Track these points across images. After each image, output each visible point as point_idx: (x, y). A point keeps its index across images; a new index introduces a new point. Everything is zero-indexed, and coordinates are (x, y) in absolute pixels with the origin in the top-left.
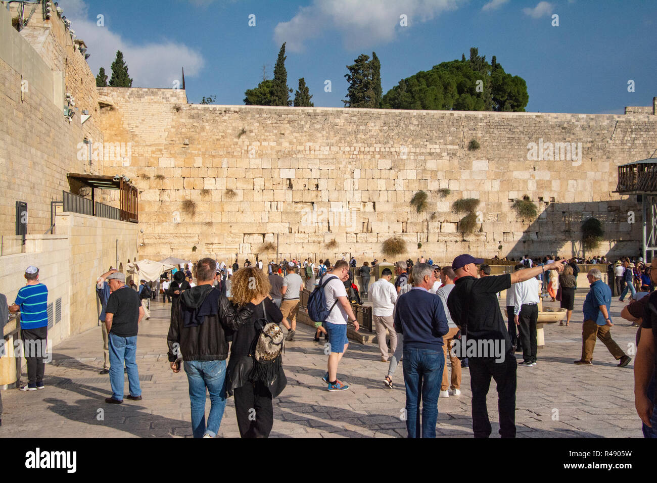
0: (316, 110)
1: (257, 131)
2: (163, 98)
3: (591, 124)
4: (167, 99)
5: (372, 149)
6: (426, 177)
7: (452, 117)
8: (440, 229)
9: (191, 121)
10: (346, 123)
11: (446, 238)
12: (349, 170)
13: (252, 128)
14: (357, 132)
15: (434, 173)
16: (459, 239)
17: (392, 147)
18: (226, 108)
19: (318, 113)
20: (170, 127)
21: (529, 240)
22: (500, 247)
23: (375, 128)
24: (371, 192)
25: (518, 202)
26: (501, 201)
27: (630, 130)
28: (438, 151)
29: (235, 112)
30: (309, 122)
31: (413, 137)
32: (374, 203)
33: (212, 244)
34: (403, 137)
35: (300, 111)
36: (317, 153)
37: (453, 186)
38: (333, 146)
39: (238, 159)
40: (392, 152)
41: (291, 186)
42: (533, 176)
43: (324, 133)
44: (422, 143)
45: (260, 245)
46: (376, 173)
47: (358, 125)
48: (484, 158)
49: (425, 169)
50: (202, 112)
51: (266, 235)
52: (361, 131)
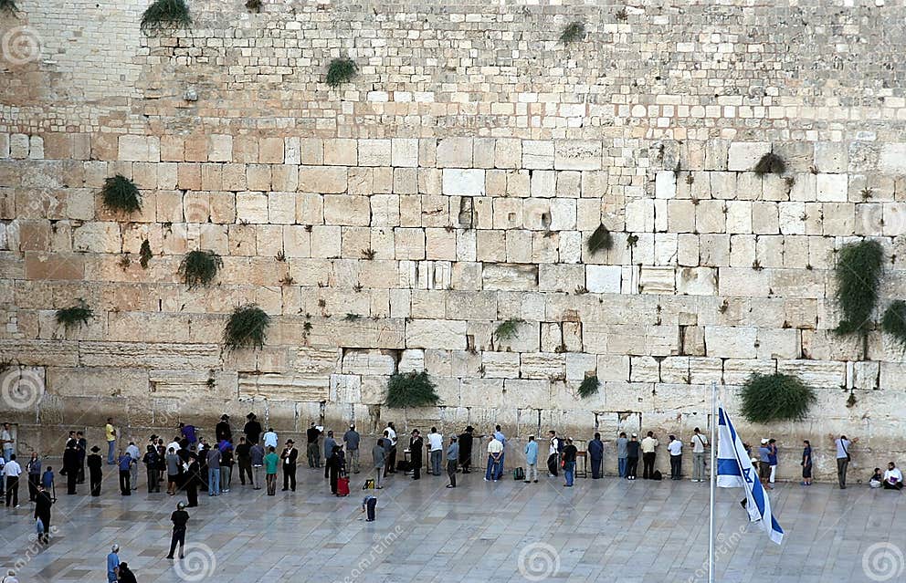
5: (713, 111)
12: (641, 172)
14: (668, 61)
17: (776, 104)
23: (722, 49)
24: (705, 238)
30: (526, 33)
32: (715, 269)
33: (258, 373)
36: (549, 122)
38: (596, 102)
39: (328, 142)
40: (772, 120)
41: (472, 218)
43: (571, 64)
44: (869, 92)
45: (388, 382)
46: (723, 184)
47: (672, 42)
49: (876, 172)
51: (404, 355)
52: (680, 58)
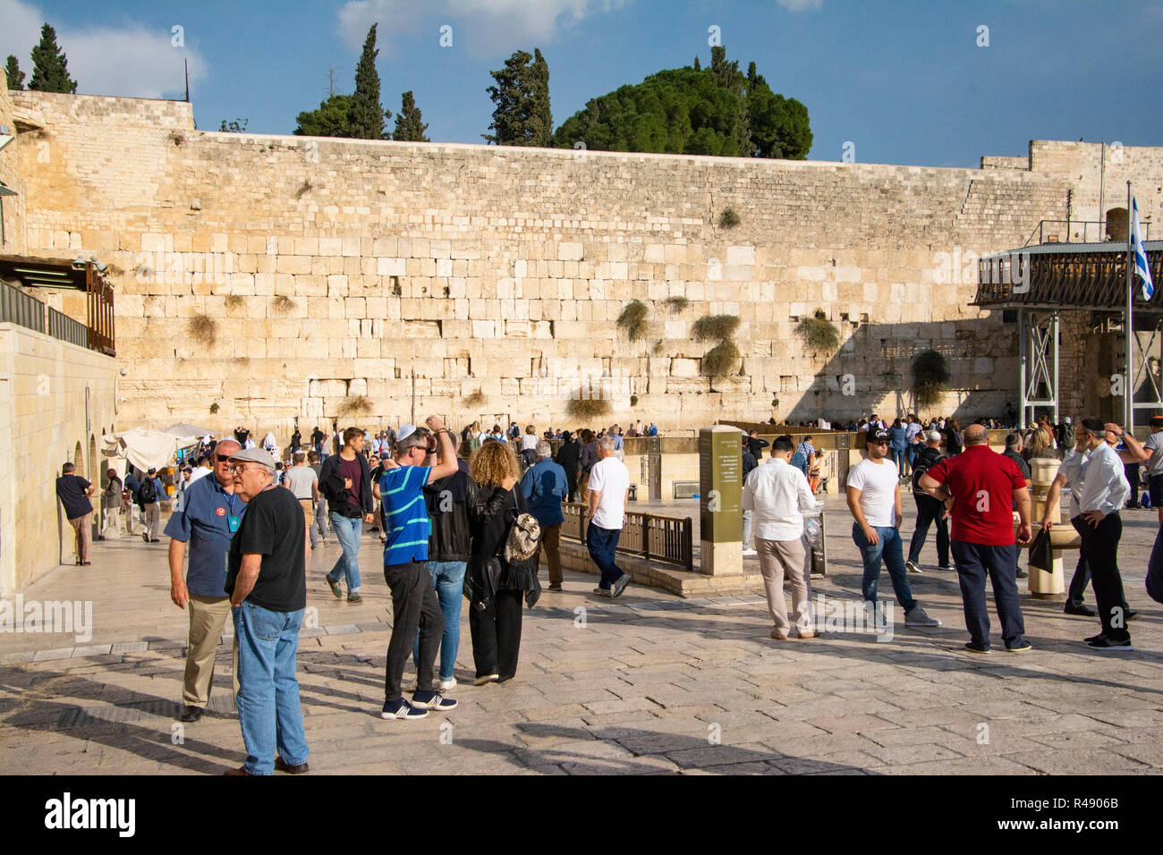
0: (444, 149)
1: (332, 185)
2: (148, 118)
3: (929, 184)
4: (155, 120)
5: (548, 223)
6: (644, 275)
7: (691, 168)
8: (670, 370)
9: (205, 163)
10: (499, 174)
11: (682, 387)
12: (506, 261)
13: (324, 180)
14: (519, 191)
15: (660, 268)
16: (704, 388)
17: (584, 219)
18: (273, 141)
19: (447, 154)
20: (163, 174)
21: (824, 390)
22: (775, 403)
23: (552, 184)
24: (546, 302)
25: (806, 321)
26: (778, 320)
27: (992, 197)
28: (666, 228)
29: (291, 148)
30: (431, 170)
31: (622, 203)
32: (552, 322)
33: (249, 399)
34: (604, 202)
35: (415, 150)
36: (446, 228)
37: (693, 293)
38: (476, 216)
39: (298, 240)
40: (583, 230)
41: (397, 291)
42: (831, 275)
43: (460, 191)
44: (638, 213)
45: (341, 402)
46: (556, 268)
47: (521, 179)
48: (748, 243)
49: (643, 262)
50: (226, 147)
51: (352, 383)
52: (528, 189)
